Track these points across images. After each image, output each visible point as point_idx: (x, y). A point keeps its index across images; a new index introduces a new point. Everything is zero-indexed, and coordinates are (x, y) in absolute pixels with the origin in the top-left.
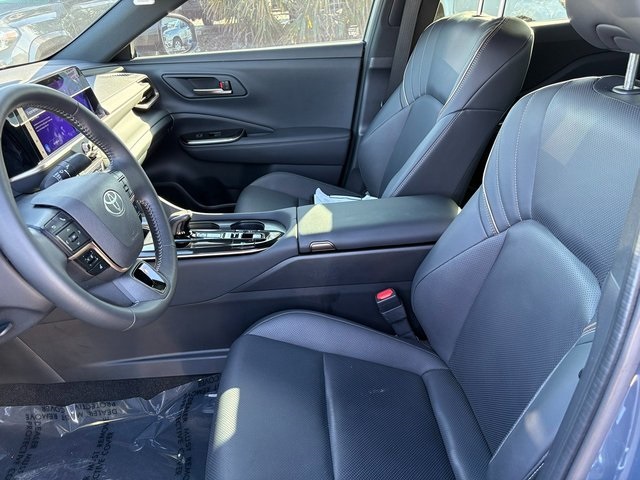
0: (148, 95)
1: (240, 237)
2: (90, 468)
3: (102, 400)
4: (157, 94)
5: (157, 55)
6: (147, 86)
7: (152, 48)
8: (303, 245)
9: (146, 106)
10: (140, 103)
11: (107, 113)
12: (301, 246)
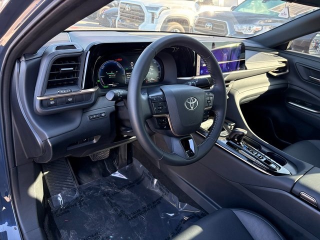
0: (280, 70)
1: (263, 160)
2: (144, 208)
3: (166, 187)
4: (288, 71)
5: (303, 52)
6: (284, 65)
7: (301, 48)
8: (296, 189)
9: (275, 74)
10: (273, 72)
11: (246, 69)
12: (294, 189)
